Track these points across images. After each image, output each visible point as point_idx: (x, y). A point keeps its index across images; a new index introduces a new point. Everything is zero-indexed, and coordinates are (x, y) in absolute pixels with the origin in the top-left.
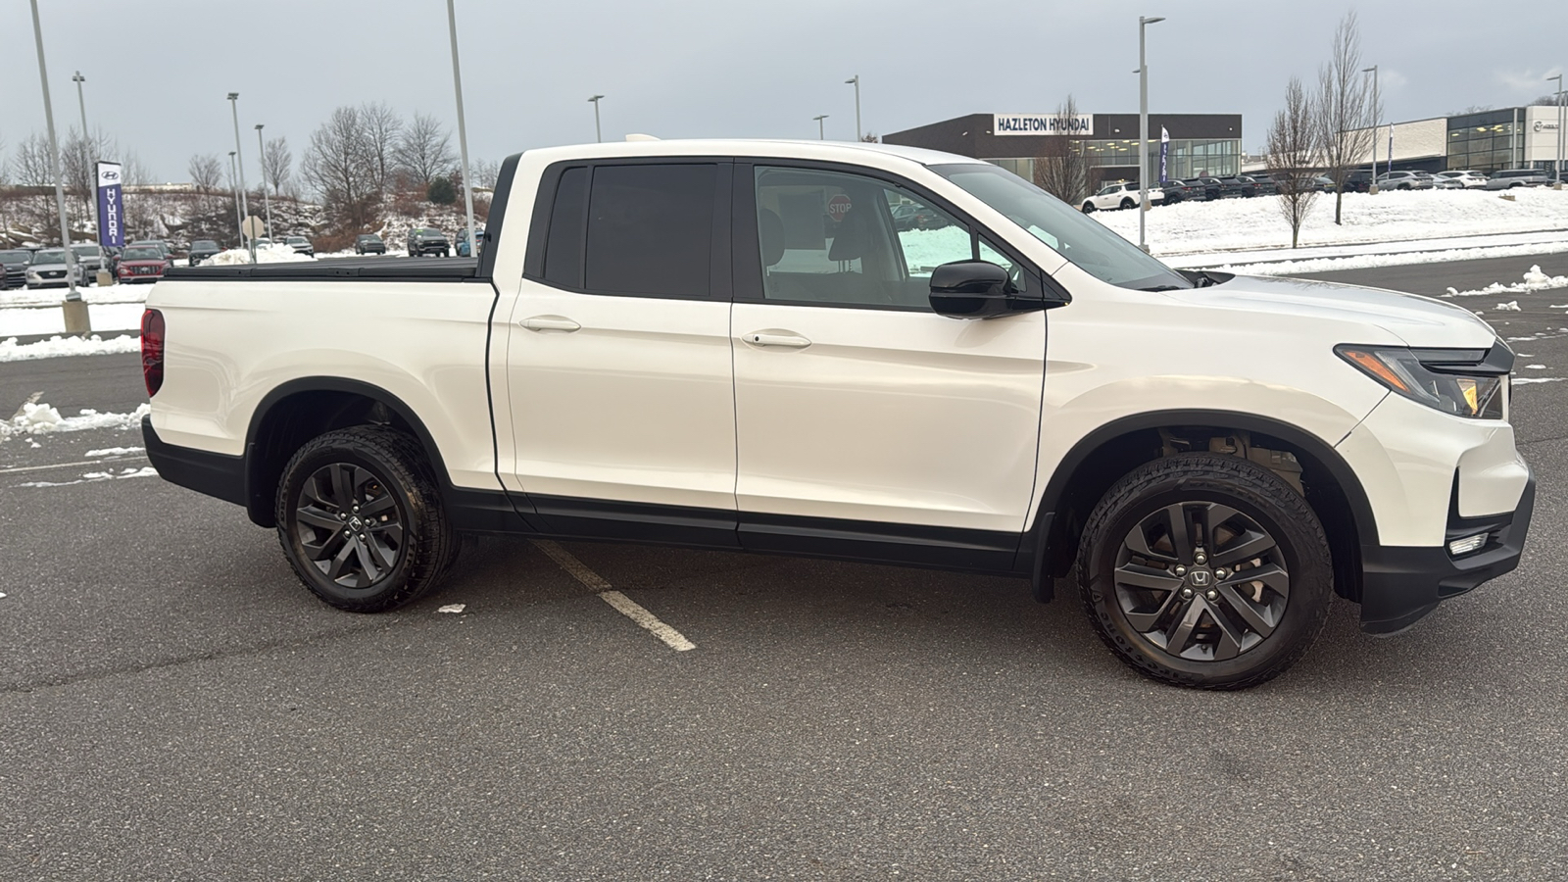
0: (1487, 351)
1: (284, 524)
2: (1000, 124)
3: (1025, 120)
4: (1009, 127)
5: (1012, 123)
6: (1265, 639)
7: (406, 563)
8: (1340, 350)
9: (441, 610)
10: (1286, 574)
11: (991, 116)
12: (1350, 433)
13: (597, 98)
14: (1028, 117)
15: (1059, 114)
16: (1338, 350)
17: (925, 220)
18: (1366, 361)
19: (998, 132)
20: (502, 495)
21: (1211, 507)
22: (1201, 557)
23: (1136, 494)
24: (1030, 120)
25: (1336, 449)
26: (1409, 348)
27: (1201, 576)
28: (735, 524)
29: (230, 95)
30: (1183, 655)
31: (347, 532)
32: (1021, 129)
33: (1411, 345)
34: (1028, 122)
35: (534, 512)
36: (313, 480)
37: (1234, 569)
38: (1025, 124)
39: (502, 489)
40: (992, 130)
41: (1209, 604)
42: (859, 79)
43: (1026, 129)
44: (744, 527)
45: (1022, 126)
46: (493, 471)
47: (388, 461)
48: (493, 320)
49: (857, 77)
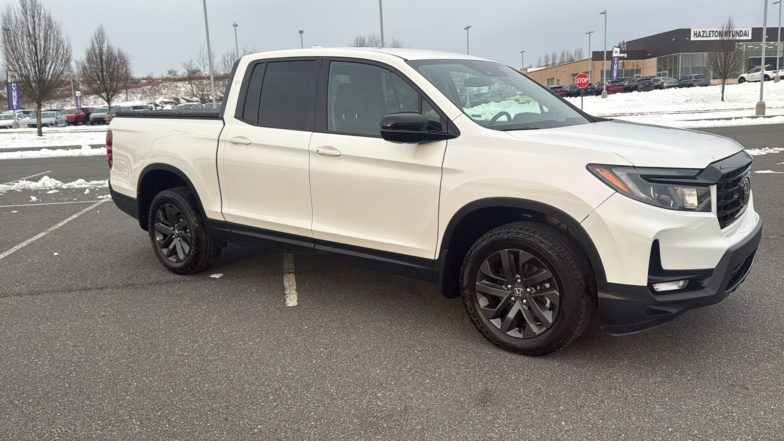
0: (702, 170)
1: (150, 230)
2: (695, 34)
3: (710, 31)
4: (700, 36)
5: (702, 34)
6: (548, 329)
7: (192, 253)
8: (591, 167)
9: (212, 276)
10: (558, 294)
11: (690, 30)
12: (588, 216)
13: (468, 27)
14: (711, 30)
15: (723, 28)
16: (590, 168)
17: (642, 86)
18: (605, 174)
19: (693, 38)
20: (225, 224)
21: (521, 252)
22: (519, 280)
23: (485, 242)
24: (713, 32)
25: (581, 224)
26: (634, 167)
27: (519, 290)
28: (314, 245)
29: (300, 31)
30: (508, 333)
31: (174, 236)
32: (707, 37)
33: (635, 166)
34: (711, 33)
35: (229, 231)
36: (160, 211)
37: (536, 289)
38: (710, 34)
39: (224, 220)
40: (690, 37)
41: (522, 306)
42: (607, 11)
43: (710, 37)
44: (317, 247)
45: (708, 35)
46: (220, 211)
47: (184, 204)
48: (220, 138)
49: (606, 11)
